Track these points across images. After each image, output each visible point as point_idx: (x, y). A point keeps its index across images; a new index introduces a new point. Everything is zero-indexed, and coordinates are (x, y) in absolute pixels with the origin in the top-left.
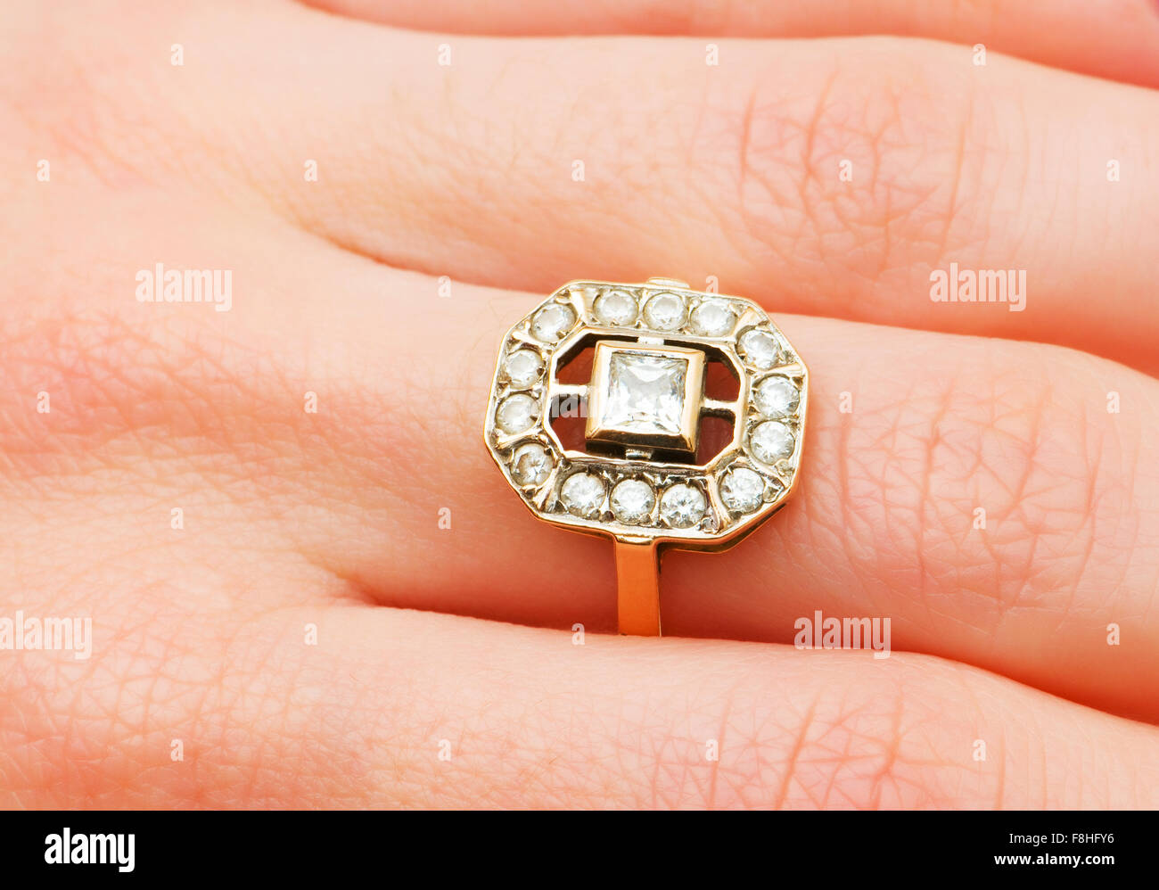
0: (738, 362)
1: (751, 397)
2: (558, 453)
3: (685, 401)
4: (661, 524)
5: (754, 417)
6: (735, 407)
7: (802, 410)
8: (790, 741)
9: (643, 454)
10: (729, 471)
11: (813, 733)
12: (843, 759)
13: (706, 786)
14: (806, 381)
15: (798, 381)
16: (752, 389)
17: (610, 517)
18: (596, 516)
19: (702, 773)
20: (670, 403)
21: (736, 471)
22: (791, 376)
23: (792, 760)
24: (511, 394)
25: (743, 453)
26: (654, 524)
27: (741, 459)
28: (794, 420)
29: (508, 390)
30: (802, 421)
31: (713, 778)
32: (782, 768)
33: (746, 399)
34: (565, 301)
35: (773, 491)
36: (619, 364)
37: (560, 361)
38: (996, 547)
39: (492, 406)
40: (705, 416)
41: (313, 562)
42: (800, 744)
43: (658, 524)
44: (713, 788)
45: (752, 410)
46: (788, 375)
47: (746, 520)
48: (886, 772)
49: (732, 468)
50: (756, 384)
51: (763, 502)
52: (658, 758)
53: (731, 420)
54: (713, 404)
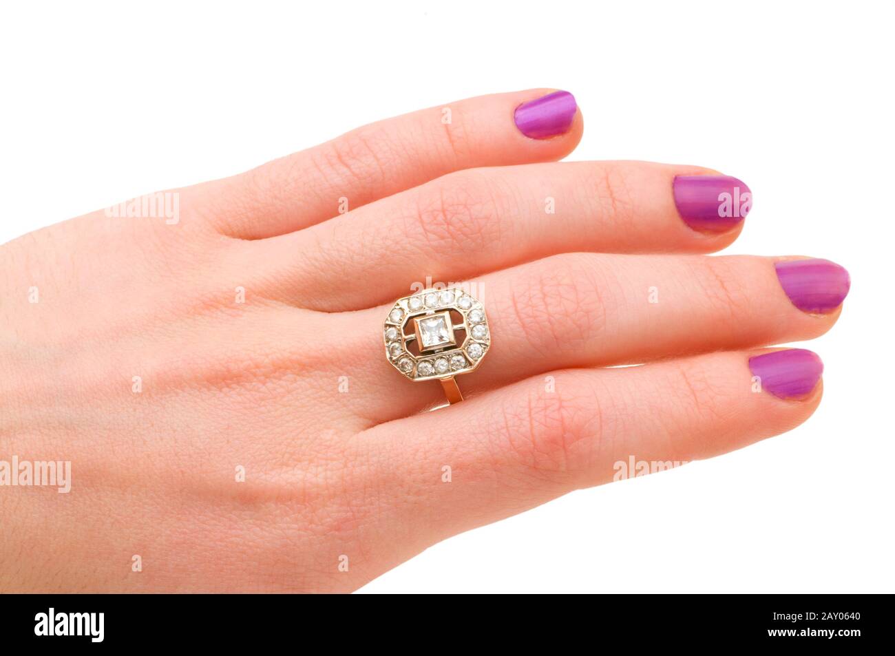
0: (460, 310)
3: (448, 329)
4: (453, 370)
6: (464, 325)
8: (527, 410)
11: (533, 405)
12: (546, 408)
13: (507, 435)
18: (432, 374)
19: (504, 431)
20: (443, 332)
23: (530, 415)
25: (471, 339)
26: (451, 371)
27: (471, 341)
29: (390, 342)
31: (508, 431)
32: (528, 419)
34: (398, 307)
35: (485, 348)
36: (423, 324)
37: (404, 328)
40: (455, 331)
41: (360, 417)
42: (530, 410)
44: (509, 434)
46: (477, 309)
48: (561, 407)
49: (470, 345)
52: (489, 433)
53: (464, 330)
54: (457, 327)
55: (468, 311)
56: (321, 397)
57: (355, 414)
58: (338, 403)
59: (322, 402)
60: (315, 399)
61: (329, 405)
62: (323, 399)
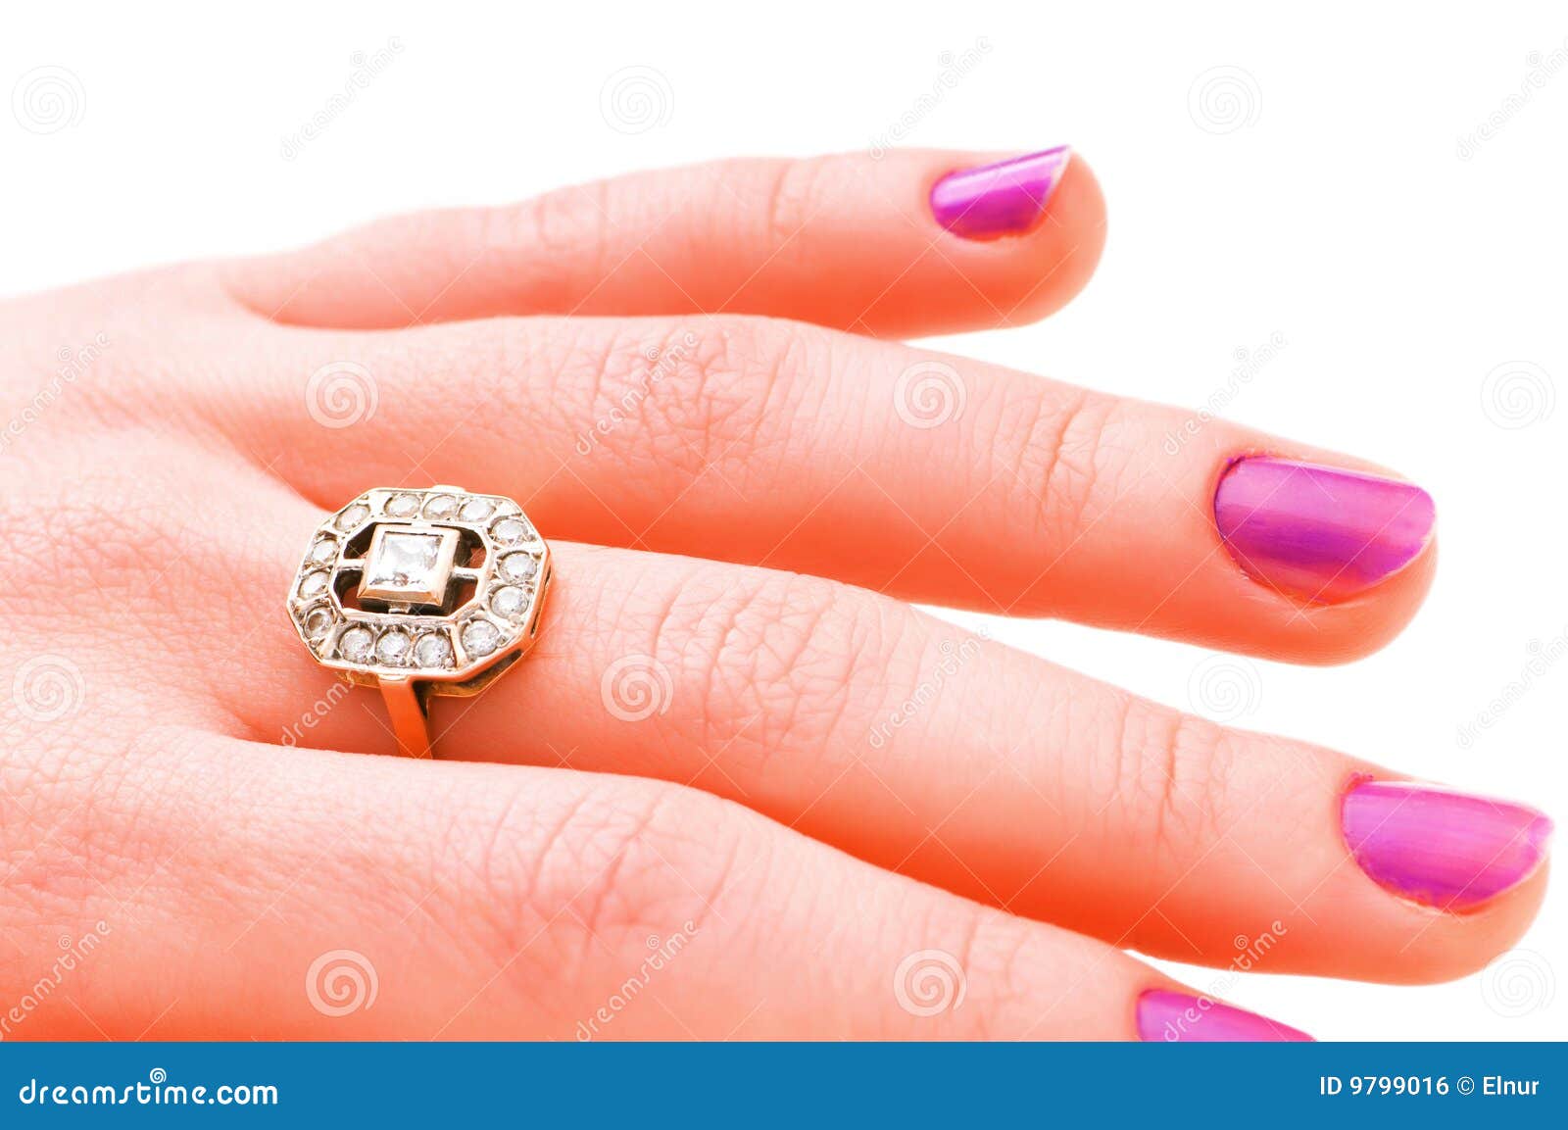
0: (487, 539)
1: (495, 566)
2: (338, 612)
3: (439, 569)
4: (413, 665)
5: (496, 582)
6: (479, 573)
7: (538, 579)
9: (402, 610)
10: (470, 622)
14: (544, 557)
15: (538, 557)
16: (496, 560)
17: (375, 660)
18: (364, 661)
21: (475, 623)
22: (530, 552)
24: (313, 573)
25: (481, 609)
26: (408, 664)
27: (480, 613)
28: (530, 586)
29: (311, 569)
30: (537, 589)
33: (490, 566)
34: (365, 503)
35: (504, 640)
37: (349, 544)
38: (766, 703)
39: (297, 582)
41: (224, 707)
43: (411, 665)
45: (495, 577)
46: (527, 551)
47: (480, 661)
49: (473, 620)
50: (503, 558)
51: (496, 648)
53: (474, 582)
54: (461, 572)
55: (504, 550)
56: (160, 624)
57: (217, 695)
58: (190, 654)
59: (158, 637)
60: (145, 623)
61: (171, 650)
62: (163, 631)
